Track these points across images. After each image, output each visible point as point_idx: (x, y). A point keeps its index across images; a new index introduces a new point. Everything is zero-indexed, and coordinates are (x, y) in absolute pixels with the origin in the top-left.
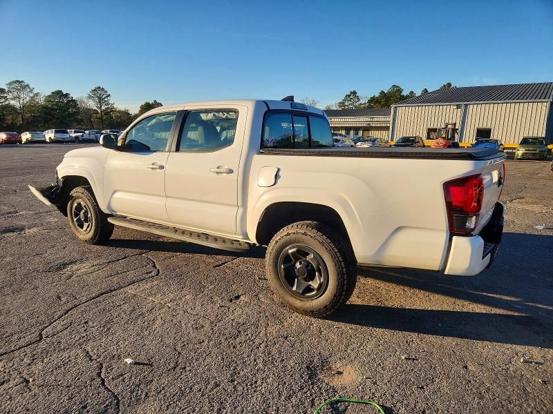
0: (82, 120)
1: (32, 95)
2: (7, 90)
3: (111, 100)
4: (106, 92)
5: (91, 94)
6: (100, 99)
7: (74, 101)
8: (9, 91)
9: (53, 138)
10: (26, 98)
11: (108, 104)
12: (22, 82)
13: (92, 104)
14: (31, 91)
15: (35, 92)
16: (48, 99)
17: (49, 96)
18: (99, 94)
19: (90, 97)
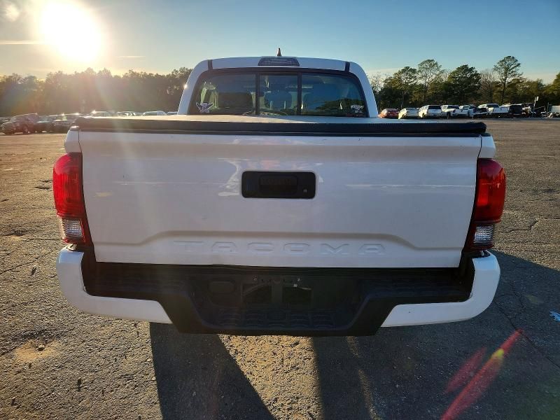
0: (480, 95)
1: (438, 73)
2: (418, 69)
3: (520, 70)
4: (517, 61)
5: (498, 65)
6: (507, 69)
7: (476, 75)
8: (420, 71)
9: (425, 113)
10: (432, 76)
11: (514, 75)
12: (433, 60)
13: (497, 77)
14: (438, 69)
15: (441, 69)
16: (453, 76)
17: (454, 73)
18: (508, 64)
19: (496, 69)
